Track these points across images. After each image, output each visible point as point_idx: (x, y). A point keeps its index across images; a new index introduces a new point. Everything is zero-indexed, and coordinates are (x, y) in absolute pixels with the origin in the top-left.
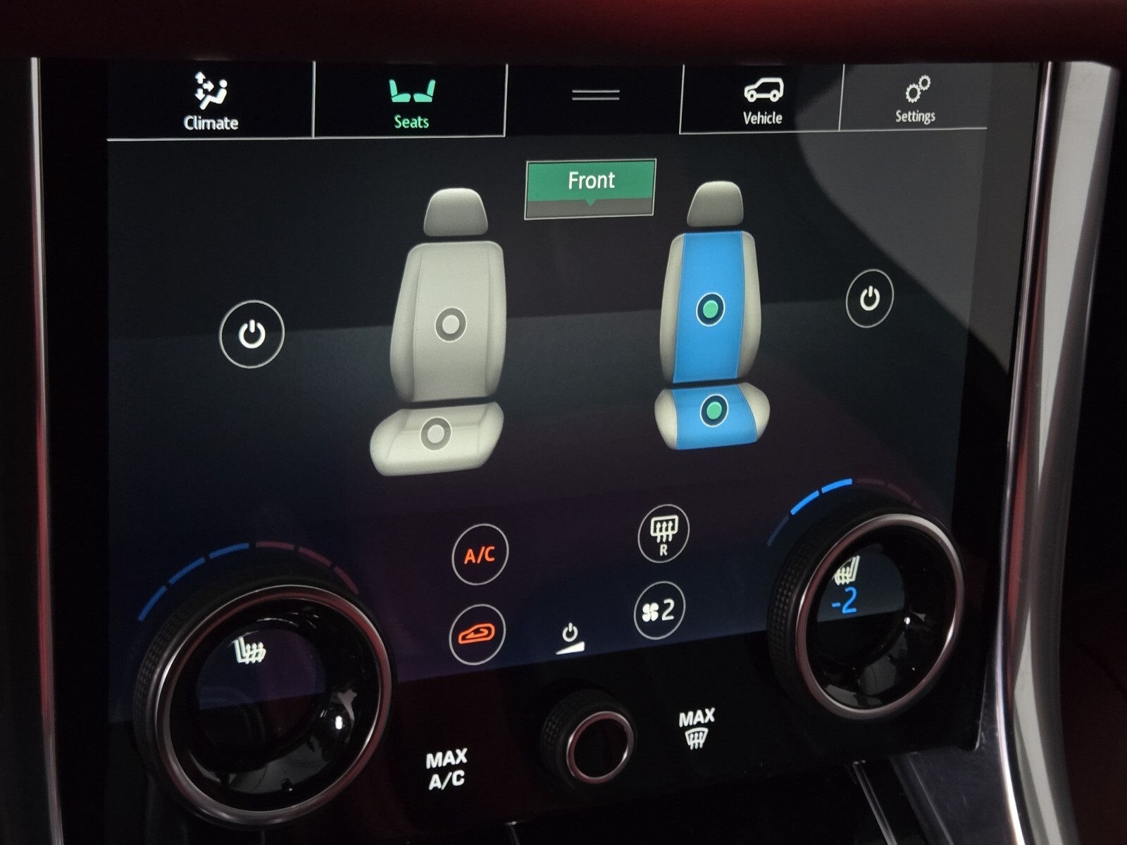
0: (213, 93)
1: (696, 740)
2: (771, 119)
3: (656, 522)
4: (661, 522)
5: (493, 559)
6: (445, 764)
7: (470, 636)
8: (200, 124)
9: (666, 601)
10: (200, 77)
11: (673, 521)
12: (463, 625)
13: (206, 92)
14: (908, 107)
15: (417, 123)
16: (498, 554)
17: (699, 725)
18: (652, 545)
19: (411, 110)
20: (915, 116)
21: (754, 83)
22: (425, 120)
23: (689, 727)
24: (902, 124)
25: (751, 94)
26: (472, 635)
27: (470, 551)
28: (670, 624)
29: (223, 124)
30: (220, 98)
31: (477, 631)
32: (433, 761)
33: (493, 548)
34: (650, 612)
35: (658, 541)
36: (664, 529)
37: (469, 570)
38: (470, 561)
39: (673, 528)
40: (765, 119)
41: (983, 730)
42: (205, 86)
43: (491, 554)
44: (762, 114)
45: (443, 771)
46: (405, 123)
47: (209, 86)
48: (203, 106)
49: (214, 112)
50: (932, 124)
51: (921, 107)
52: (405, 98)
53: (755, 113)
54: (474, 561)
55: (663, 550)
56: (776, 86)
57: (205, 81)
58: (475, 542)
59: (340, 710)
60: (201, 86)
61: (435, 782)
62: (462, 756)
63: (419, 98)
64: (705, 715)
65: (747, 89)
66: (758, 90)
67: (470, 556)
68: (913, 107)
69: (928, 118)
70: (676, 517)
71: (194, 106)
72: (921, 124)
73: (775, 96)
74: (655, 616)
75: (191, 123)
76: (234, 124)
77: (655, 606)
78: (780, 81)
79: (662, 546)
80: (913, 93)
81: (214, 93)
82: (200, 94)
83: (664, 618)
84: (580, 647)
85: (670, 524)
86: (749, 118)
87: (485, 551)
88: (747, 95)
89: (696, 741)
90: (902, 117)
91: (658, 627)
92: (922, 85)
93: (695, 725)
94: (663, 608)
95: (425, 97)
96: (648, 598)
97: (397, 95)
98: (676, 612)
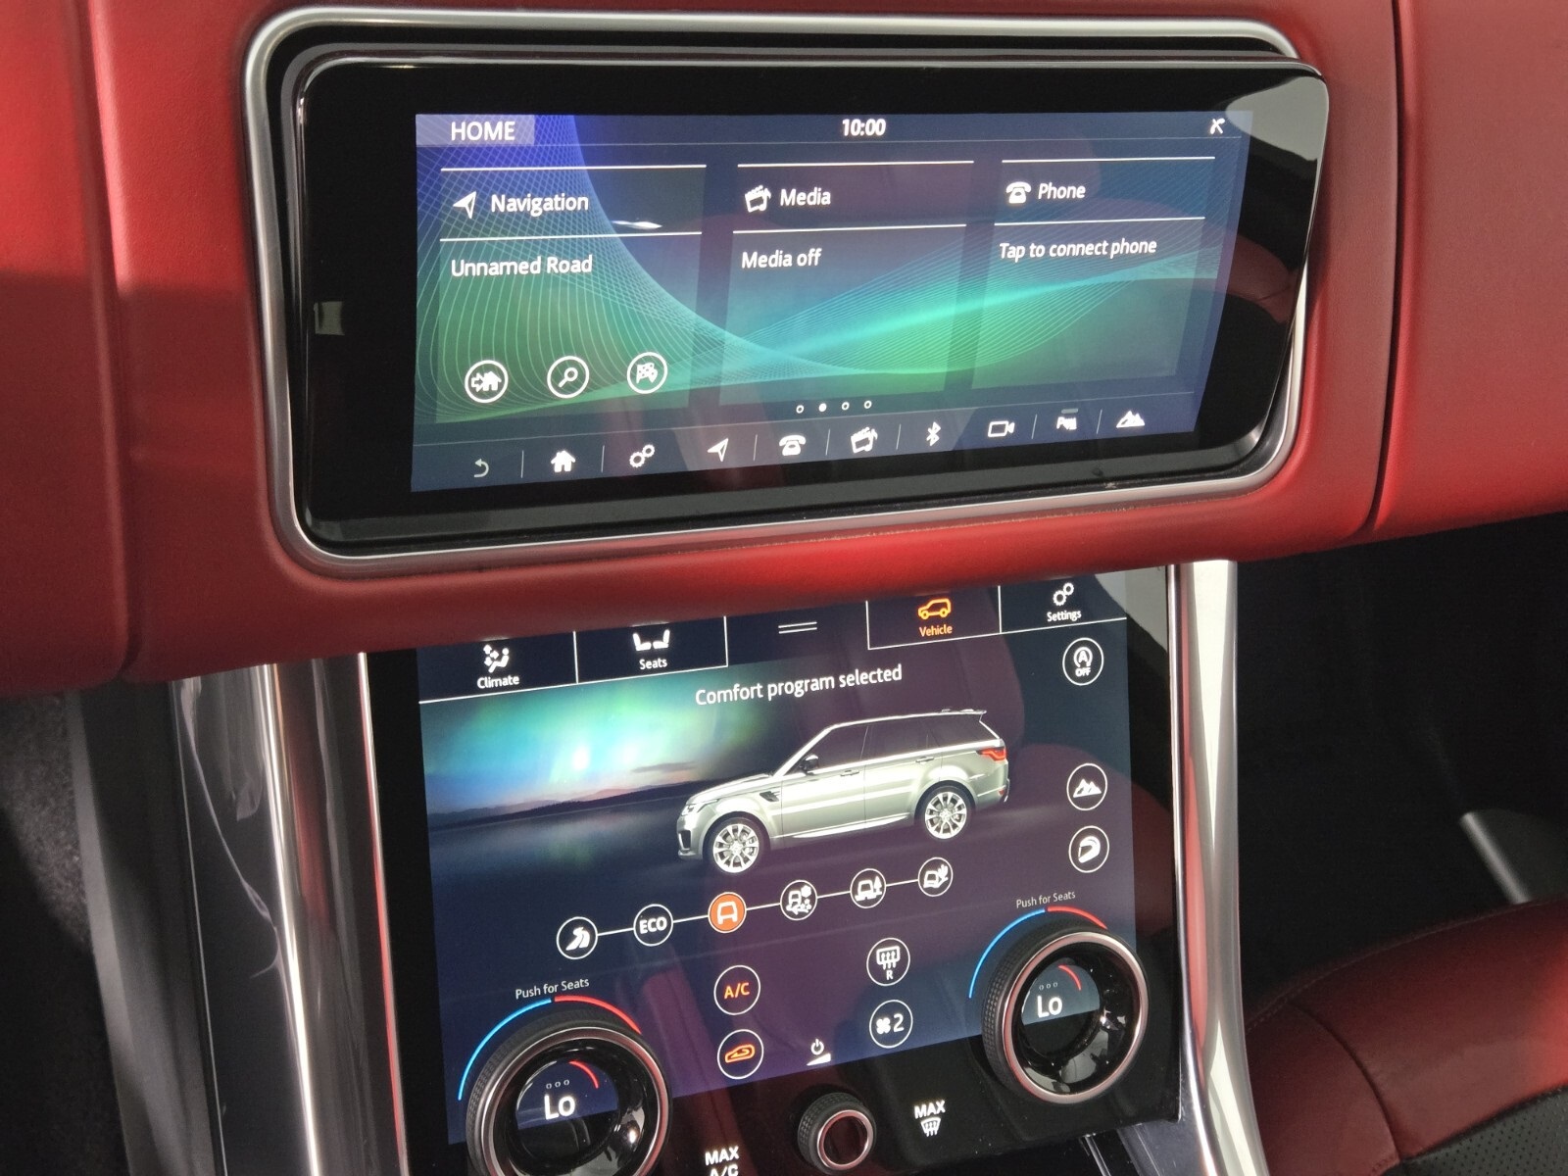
1: (931, 1127)
2: (943, 631)
3: (881, 953)
4: (885, 953)
5: (748, 993)
6: (721, 1161)
7: (734, 1056)
8: (489, 683)
9: (896, 1016)
10: (487, 649)
11: (895, 951)
12: (729, 1046)
13: (493, 659)
14: (1055, 609)
15: (659, 663)
16: (752, 988)
17: (932, 1115)
18: (879, 972)
19: (652, 655)
20: (1064, 615)
21: (925, 604)
22: (664, 661)
23: (924, 1118)
24: (1053, 623)
25: (923, 613)
26: (736, 1055)
27: (729, 988)
28: (901, 1035)
29: (507, 681)
30: (504, 663)
31: (740, 1051)
32: (711, 1158)
33: (747, 984)
34: (883, 1026)
35: (884, 968)
36: (888, 957)
37: (729, 1003)
38: (729, 996)
39: (896, 957)
40: (938, 631)
41: (1183, 1105)
42: (492, 655)
43: (746, 989)
44: (935, 627)
45: (719, 1165)
46: (648, 665)
47: (495, 654)
48: (491, 670)
49: (500, 673)
50: (1079, 620)
51: (1070, 605)
52: (646, 646)
53: (929, 627)
54: (732, 996)
55: (889, 975)
56: (944, 605)
57: (491, 651)
58: (733, 979)
59: (634, 1124)
60: (488, 655)
62: (734, 1152)
63: (659, 645)
64: (936, 1107)
65: (920, 610)
66: (930, 610)
67: (729, 992)
68: (1061, 609)
69: (1075, 615)
70: (898, 948)
71: (484, 671)
72: (1069, 621)
73: (944, 613)
74: (887, 1029)
75: (483, 683)
76: (516, 680)
77: (887, 1021)
78: (947, 601)
79: (888, 972)
80: (1060, 598)
81: (499, 658)
82: (488, 662)
83: (896, 1030)
84: (828, 1059)
85: (893, 954)
86: (923, 632)
87: (742, 988)
88: (921, 614)
89: (931, 1130)
90: (1052, 617)
91: (891, 1037)
92: (1067, 591)
93: (930, 1116)
94: (893, 1022)
95: (663, 644)
96: (881, 1014)
97: (640, 645)
98: (906, 1024)
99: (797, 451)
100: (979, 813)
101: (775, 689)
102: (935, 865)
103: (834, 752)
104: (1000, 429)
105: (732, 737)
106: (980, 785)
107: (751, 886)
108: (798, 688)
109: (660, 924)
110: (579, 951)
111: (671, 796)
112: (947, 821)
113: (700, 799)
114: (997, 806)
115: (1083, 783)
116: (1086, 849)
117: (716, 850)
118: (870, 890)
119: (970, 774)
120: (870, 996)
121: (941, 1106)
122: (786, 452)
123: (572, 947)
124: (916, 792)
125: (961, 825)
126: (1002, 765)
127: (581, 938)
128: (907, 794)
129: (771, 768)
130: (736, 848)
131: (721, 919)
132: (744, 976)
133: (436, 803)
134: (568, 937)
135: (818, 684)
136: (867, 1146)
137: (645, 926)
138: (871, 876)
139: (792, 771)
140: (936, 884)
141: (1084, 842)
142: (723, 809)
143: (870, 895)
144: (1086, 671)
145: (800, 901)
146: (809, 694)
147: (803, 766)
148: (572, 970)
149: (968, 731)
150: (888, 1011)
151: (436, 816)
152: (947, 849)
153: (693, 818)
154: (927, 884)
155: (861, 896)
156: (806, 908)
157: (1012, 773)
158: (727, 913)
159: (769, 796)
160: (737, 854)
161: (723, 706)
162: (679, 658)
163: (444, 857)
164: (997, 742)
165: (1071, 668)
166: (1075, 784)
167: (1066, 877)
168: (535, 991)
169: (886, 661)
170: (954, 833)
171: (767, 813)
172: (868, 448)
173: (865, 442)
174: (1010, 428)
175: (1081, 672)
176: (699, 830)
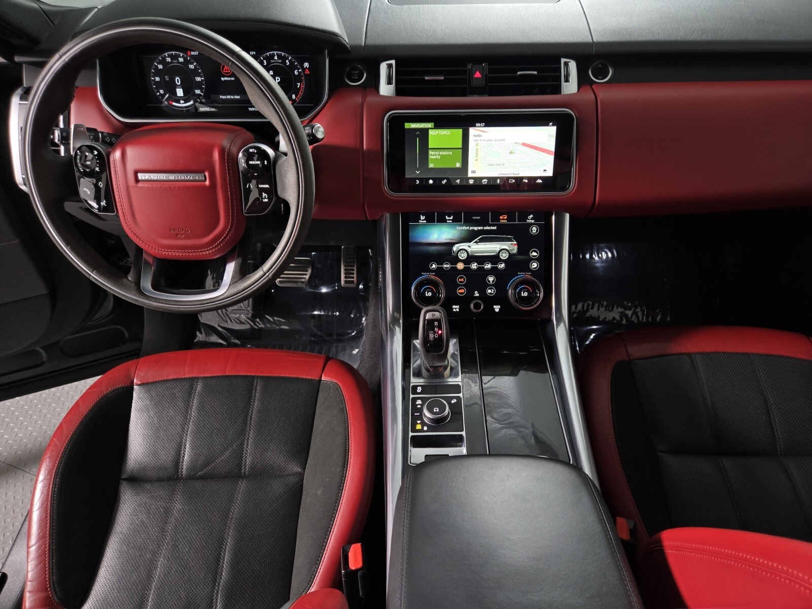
0: (422, 218)
1: (497, 310)
7: (460, 291)
8: (421, 221)
12: (459, 289)
14: (528, 219)
15: (450, 221)
16: (464, 280)
18: (489, 281)
19: (449, 220)
20: (531, 221)
21: (502, 216)
23: (495, 308)
25: (501, 218)
28: (493, 294)
29: (424, 222)
30: (424, 218)
32: (454, 307)
34: (489, 291)
36: (491, 279)
37: (460, 282)
39: (493, 279)
40: (504, 221)
45: (455, 309)
49: (423, 220)
51: (532, 219)
52: (448, 218)
55: (491, 282)
57: (422, 216)
58: (461, 278)
61: (454, 310)
62: (458, 307)
63: (450, 218)
67: (460, 280)
69: (533, 221)
70: (493, 277)
71: (420, 220)
73: (506, 218)
76: (426, 222)
78: (506, 216)
84: (478, 295)
86: (501, 221)
87: (462, 280)
90: (528, 221)
91: (491, 294)
92: (531, 216)
93: (497, 308)
94: (491, 291)
95: (451, 218)
96: (489, 289)
97: (447, 218)
98: (494, 291)
99: (472, 183)
100: (511, 255)
101: (471, 228)
102: (501, 264)
103: (481, 241)
104: (512, 181)
105: (463, 236)
106: (511, 250)
107: (465, 262)
108: (476, 228)
109: (448, 266)
110: (433, 268)
111: (451, 244)
112: (504, 256)
113: (457, 245)
114: (514, 255)
115: (534, 252)
116: (533, 265)
117: (459, 255)
118: (488, 266)
119: (509, 248)
120: (487, 285)
121: (499, 307)
122: (470, 183)
123: (432, 267)
124: (498, 250)
125: (507, 257)
126: (516, 247)
127: (434, 266)
128: (496, 250)
129: (470, 242)
130: (463, 255)
131: (459, 267)
132: (463, 277)
133: (410, 240)
134: (432, 265)
135: (479, 228)
136: (482, 307)
137: (445, 266)
138: (489, 264)
139: (474, 243)
140: (501, 267)
141: (533, 264)
142: (461, 248)
143: (488, 267)
144: (535, 232)
145: (474, 266)
146: (478, 230)
147: (476, 242)
148: (432, 271)
149: (509, 240)
150: (491, 289)
151: (411, 242)
152: (504, 261)
153: (455, 248)
154: (500, 267)
155: (486, 267)
156: (475, 267)
157: (518, 249)
158: (460, 266)
159: (469, 247)
160: (463, 256)
161: (462, 230)
162: (453, 221)
163: (411, 249)
164: (515, 243)
165: (532, 231)
166: (532, 253)
167: (529, 270)
168: (425, 274)
169: (494, 225)
170: (505, 258)
171: (469, 250)
172: (486, 183)
173: (485, 182)
174: (514, 181)
175: (533, 232)
176: (456, 250)
